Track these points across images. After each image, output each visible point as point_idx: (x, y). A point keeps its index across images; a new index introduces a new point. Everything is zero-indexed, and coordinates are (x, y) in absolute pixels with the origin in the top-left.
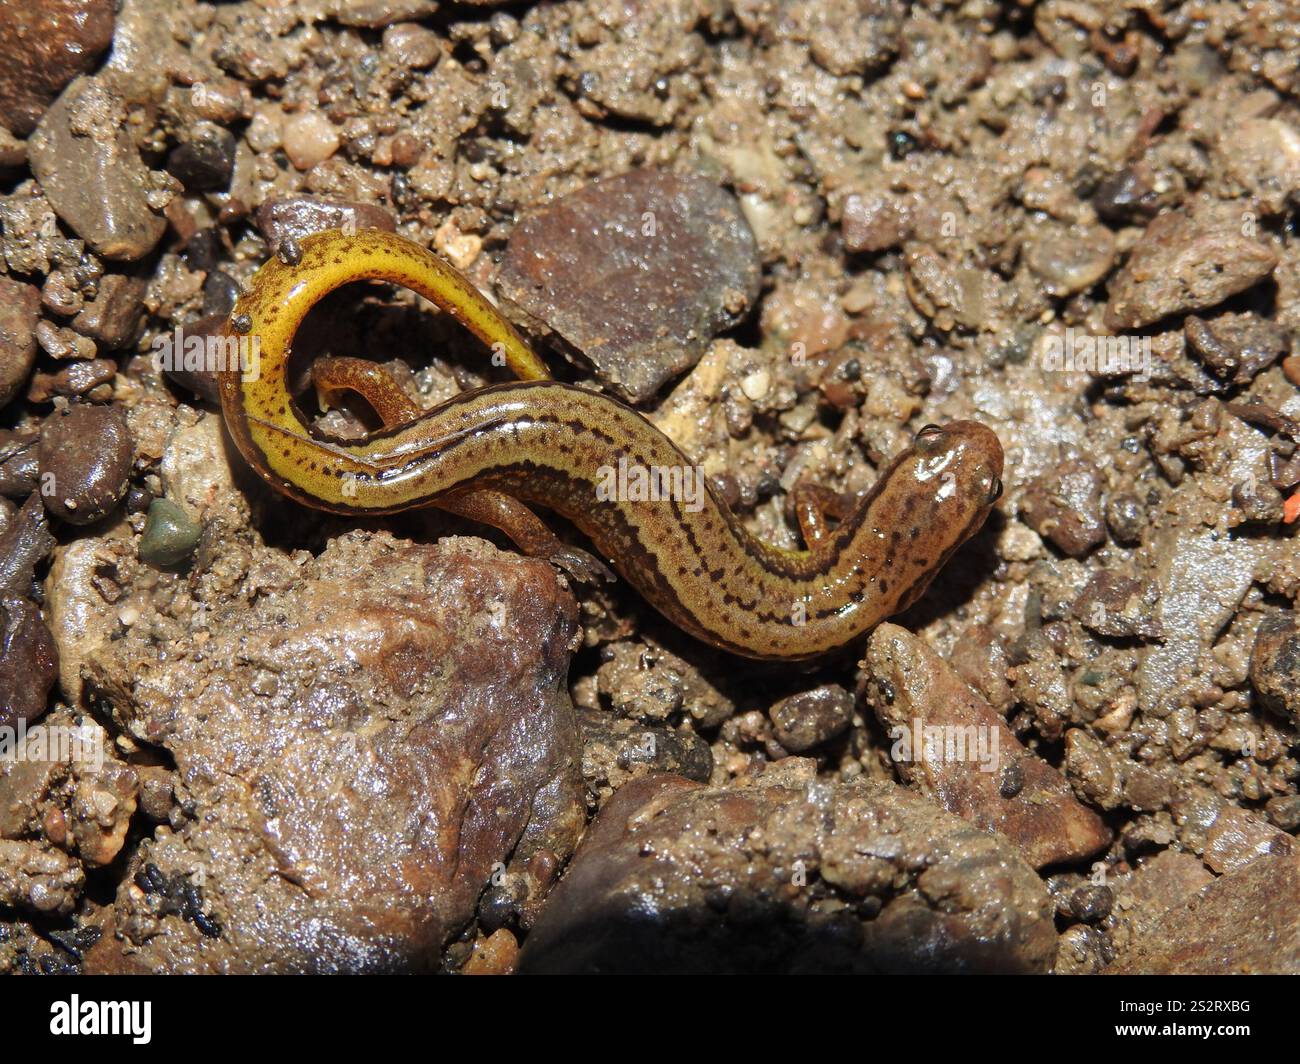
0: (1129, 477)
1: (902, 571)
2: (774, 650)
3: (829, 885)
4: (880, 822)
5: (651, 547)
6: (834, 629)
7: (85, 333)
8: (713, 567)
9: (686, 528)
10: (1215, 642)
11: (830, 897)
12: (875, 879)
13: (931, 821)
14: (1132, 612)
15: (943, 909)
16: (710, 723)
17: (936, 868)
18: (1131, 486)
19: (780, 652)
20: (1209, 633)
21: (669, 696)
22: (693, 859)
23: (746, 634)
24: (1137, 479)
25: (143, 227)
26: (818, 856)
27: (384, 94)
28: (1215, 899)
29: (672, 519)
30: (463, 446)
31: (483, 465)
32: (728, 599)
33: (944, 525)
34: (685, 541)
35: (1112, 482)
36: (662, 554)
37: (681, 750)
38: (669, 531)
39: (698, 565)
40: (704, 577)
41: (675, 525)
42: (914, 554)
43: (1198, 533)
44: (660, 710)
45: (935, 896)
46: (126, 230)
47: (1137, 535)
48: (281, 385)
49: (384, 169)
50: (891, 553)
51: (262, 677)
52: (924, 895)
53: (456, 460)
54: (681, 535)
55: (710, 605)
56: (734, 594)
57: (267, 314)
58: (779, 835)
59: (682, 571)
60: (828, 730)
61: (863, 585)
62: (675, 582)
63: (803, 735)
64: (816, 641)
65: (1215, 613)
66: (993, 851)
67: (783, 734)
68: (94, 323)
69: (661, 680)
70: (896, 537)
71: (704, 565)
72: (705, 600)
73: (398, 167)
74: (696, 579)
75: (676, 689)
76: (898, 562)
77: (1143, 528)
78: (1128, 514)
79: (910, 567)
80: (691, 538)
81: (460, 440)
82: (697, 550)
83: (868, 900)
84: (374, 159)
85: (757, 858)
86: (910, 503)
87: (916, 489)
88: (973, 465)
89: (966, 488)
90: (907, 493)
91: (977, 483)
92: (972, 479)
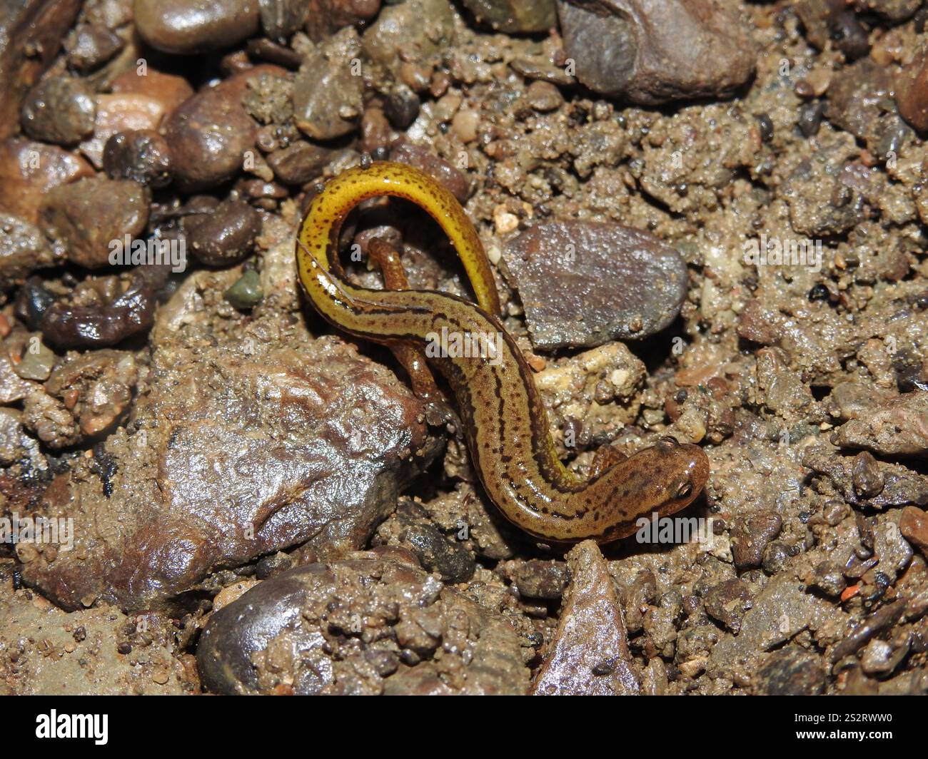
1: (610, 513)
2: (516, 519)
5: (478, 424)
6: (557, 526)
7: (271, 166)
8: (506, 453)
9: (502, 422)
10: (767, 651)
14: (729, 608)
19: (520, 522)
23: (504, 501)
25: (328, 122)
27: (511, 115)
29: (496, 413)
30: (403, 315)
31: (409, 331)
32: (505, 476)
33: (645, 497)
34: (497, 429)
36: (481, 430)
38: (491, 419)
39: (498, 447)
40: (498, 456)
41: (497, 417)
42: (621, 506)
46: (315, 118)
48: (326, 232)
49: (487, 156)
50: (610, 499)
51: (217, 377)
53: (396, 321)
54: (498, 426)
55: (493, 473)
56: (510, 475)
57: (333, 189)
59: (487, 446)
60: (545, 591)
61: (587, 510)
62: (481, 449)
63: (530, 587)
64: (543, 528)
68: (277, 162)
70: (616, 490)
71: (502, 450)
72: (491, 469)
73: (494, 159)
74: (492, 454)
76: (611, 506)
79: (615, 512)
80: (502, 430)
81: (404, 311)
82: (502, 439)
84: (485, 149)
86: (633, 474)
87: (641, 468)
88: (679, 471)
89: (669, 482)
90: (635, 468)
91: (675, 482)
92: (675, 479)
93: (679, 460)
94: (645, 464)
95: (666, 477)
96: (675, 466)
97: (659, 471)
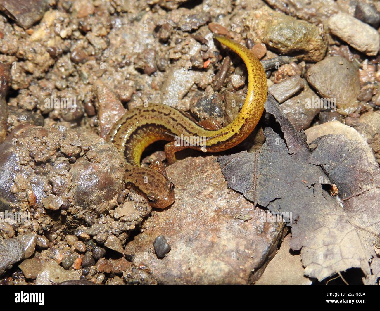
0: (164, 53)
3: (62, 153)
4: (79, 138)
10: (183, 99)
11: (63, 156)
12: (73, 152)
13: (94, 139)
15: (92, 162)
16: (46, 112)
17: (91, 150)
18: (164, 55)
20: (181, 96)
21: (33, 104)
22: (28, 144)
24: (166, 54)
26: (59, 145)
28: (174, 168)
35: (159, 54)
37: (35, 118)
43: (180, 69)
44: (30, 107)
45: (90, 158)
47: (164, 69)
52: (87, 158)
58: (50, 139)
60: (76, 116)
63: (69, 116)
65: (184, 91)
66: (108, 148)
67: (64, 116)
69: (32, 99)
75: (36, 102)
77: (166, 67)
78: (163, 63)
83: (72, 158)
85: (44, 144)
86: (153, 176)
87: (156, 179)
88: (159, 194)
89: (153, 192)
90: (155, 176)
91: (154, 194)
92: (155, 193)
93: (164, 192)
94: (158, 180)
95: (155, 190)
96: (161, 191)
97: (157, 186)
